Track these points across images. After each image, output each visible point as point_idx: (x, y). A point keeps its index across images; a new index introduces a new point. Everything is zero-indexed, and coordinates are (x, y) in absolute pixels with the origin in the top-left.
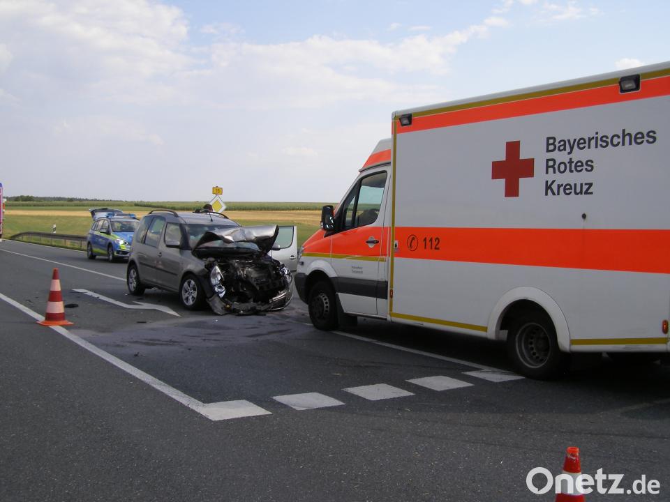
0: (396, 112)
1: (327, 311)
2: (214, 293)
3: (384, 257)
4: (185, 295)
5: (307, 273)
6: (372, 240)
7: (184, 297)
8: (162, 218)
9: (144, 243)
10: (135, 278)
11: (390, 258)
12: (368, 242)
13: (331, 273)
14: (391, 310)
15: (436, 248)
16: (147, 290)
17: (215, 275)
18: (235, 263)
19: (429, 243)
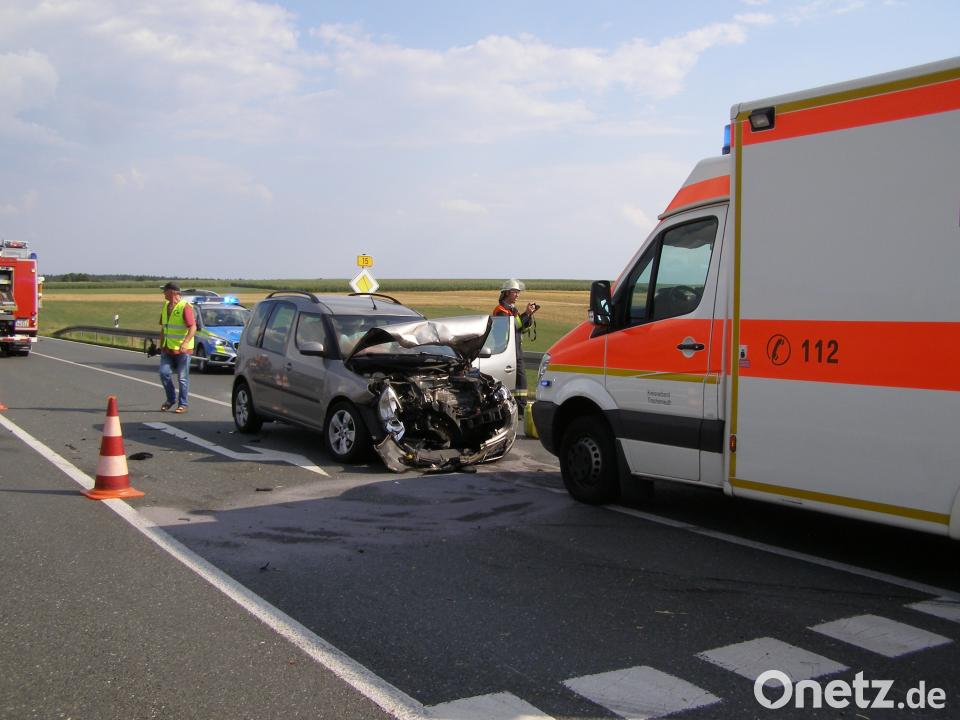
0: (739, 106)
1: (597, 470)
2: (384, 434)
3: (716, 375)
4: (333, 438)
5: (559, 401)
6: (690, 343)
7: (332, 440)
8: (289, 304)
9: (261, 346)
10: (246, 405)
11: (730, 378)
12: (681, 347)
13: (606, 403)
14: (732, 472)
15: (829, 361)
16: (266, 425)
17: (387, 403)
18: (419, 380)
19: (813, 352)
